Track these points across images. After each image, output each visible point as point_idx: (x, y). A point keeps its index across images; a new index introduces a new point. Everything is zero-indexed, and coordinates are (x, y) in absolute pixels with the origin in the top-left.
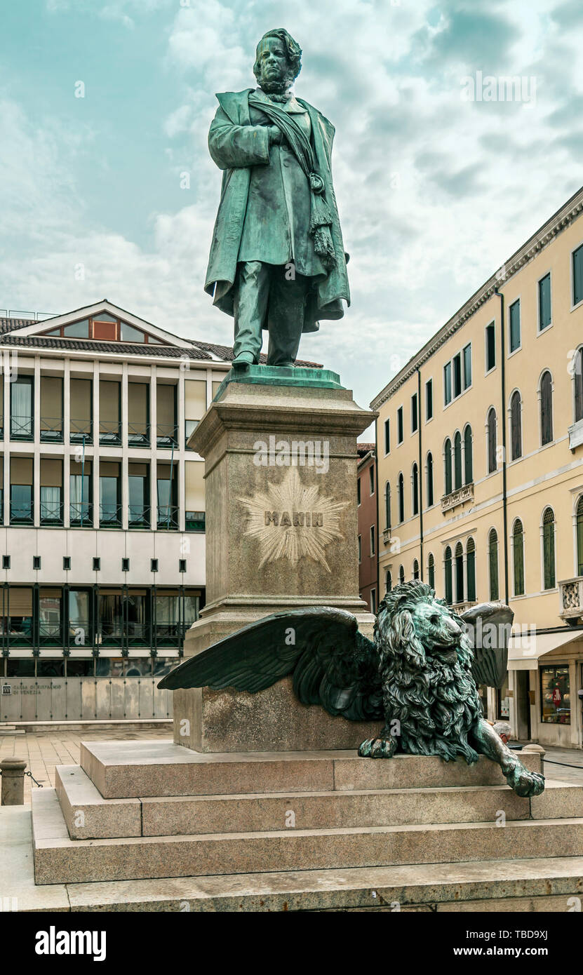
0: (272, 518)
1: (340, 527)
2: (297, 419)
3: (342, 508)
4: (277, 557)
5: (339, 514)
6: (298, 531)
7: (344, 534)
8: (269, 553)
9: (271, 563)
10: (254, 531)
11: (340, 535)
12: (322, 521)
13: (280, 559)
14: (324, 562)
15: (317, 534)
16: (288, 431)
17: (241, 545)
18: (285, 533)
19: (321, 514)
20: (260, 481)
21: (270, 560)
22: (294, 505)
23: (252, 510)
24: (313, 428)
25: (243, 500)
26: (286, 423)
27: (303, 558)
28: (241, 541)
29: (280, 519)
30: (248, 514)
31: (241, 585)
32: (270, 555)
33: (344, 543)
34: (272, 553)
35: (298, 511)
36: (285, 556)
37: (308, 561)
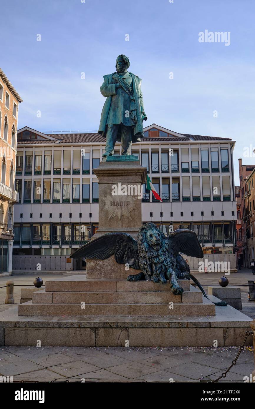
0: (113, 203)
1: (135, 205)
2: (120, 172)
3: (136, 199)
4: (114, 216)
5: (135, 201)
6: (121, 207)
7: (137, 208)
8: (111, 215)
9: (112, 218)
10: (106, 208)
11: (135, 208)
12: (129, 204)
13: (115, 216)
14: (130, 217)
15: (127, 208)
16: (118, 175)
17: (102, 212)
18: (117, 208)
19: (129, 202)
20: (109, 192)
21: (112, 217)
22: (120, 199)
23: (106, 201)
24: (126, 174)
25: (103, 198)
26: (116, 173)
27: (123, 216)
28: (103, 211)
29: (115, 203)
30: (105, 202)
31: (102, 225)
32: (112, 216)
33: (136, 210)
34: (112, 215)
35: (121, 201)
36: (117, 215)
37: (125, 217)
